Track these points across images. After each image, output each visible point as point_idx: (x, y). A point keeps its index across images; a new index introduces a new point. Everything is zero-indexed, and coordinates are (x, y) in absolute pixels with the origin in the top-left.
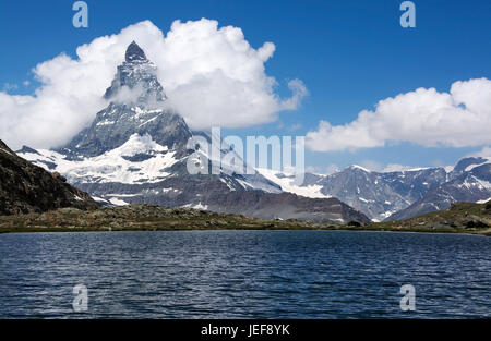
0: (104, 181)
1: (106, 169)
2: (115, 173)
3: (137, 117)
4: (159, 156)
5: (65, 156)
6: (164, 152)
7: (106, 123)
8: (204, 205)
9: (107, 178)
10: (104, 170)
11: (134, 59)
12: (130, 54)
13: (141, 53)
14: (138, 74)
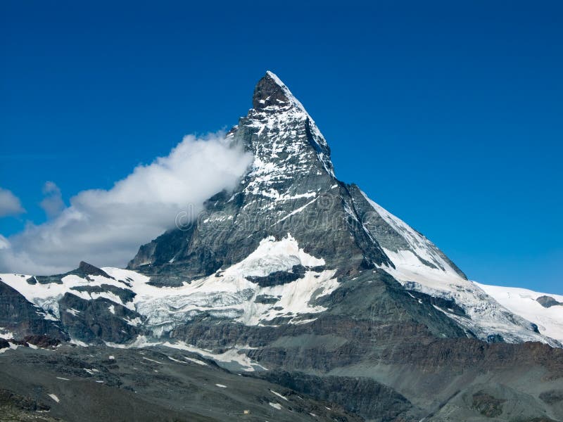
4: (309, 275)
5: (149, 279)
6: (318, 270)
11: (269, 103)
12: (261, 97)
13: (279, 93)
14: (276, 130)
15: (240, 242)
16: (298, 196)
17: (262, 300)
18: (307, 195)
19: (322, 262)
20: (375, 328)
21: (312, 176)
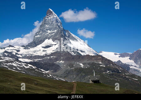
0: (34, 55)
1: (35, 51)
2: (38, 52)
3: (48, 33)
4: (54, 46)
5: (24, 48)
6: (55, 45)
7: (38, 36)
8: (63, 61)
9: (35, 54)
10: (35, 52)
11: (49, 15)
12: (48, 13)
13: (51, 12)
14: (50, 19)
15: (41, 40)
16: (53, 31)
17: (44, 51)
18: (55, 31)
19: (56, 43)
20: (62, 54)
21: (56, 28)
